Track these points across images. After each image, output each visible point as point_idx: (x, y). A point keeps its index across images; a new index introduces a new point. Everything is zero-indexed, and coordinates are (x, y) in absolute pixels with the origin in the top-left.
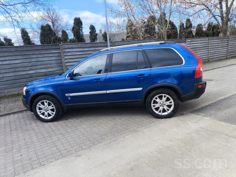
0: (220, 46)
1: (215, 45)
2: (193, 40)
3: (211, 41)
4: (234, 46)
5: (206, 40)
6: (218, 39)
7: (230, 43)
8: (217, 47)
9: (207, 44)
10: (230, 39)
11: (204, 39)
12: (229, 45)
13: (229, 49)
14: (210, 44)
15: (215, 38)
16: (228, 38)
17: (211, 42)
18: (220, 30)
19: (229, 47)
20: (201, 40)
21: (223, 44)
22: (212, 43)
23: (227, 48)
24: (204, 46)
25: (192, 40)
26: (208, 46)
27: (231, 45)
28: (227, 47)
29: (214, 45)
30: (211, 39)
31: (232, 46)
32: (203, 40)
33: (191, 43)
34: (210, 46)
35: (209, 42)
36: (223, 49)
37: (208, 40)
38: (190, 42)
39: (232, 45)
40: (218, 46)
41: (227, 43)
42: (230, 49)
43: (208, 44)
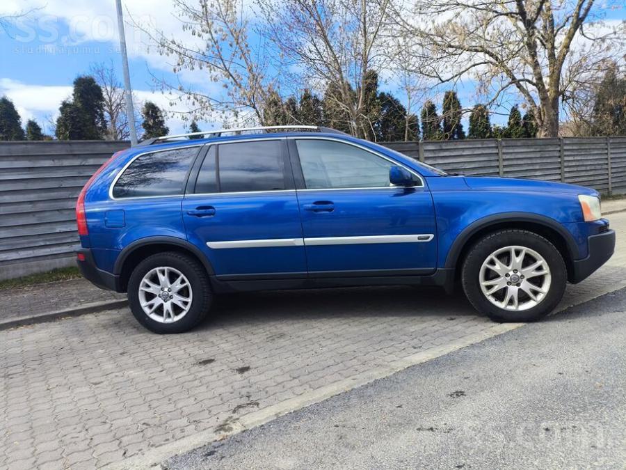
0: (537, 167)
1: (519, 162)
2: (444, 148)
3: (504, 151)
4: (579, 169)
5: (489, 148)
6: (528, 146)
7: (566, 158)
8: (527, 170)
9: (492, 158)
10: (565, 148)
11: (482, 144)
12: (566, 164)
13: (567, 175)
14: (504, 160)
15: (519, 143)
16: (560, 145)
17: (504, 153)
18: (538, 121)
19: (566, 170)
20: (471, 146)
21: (545, 161)
22: (508, 157)
23: (560, 174)
24: (481, 165)
25: (440, 146)
26: (498, 167)
27: (570, 164)
28: (559, 171)
29: (515, 162)
30: (504, 143)
31: (575, 169)
32: (479, 148)
33: (437, 155)
34: (504, 166)
35: (498, 154)
36: (546, 175)
37: (497, 147)
38: (435, 153)
39: (574, 164)
40: (531, 168)
41: (560, 157)
42: (569, 178)
43: (498, 160)
